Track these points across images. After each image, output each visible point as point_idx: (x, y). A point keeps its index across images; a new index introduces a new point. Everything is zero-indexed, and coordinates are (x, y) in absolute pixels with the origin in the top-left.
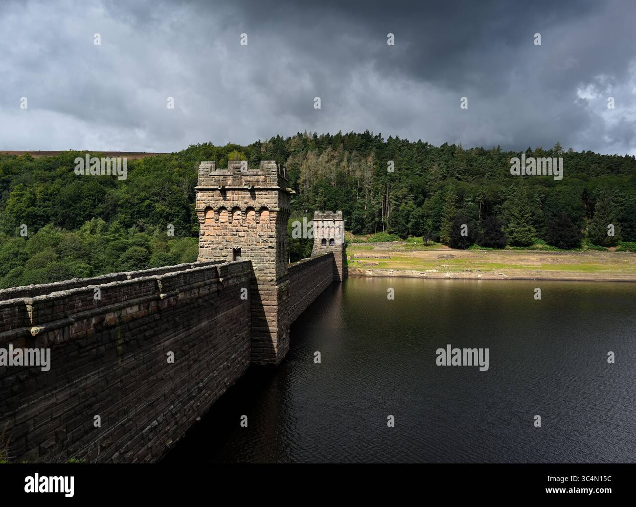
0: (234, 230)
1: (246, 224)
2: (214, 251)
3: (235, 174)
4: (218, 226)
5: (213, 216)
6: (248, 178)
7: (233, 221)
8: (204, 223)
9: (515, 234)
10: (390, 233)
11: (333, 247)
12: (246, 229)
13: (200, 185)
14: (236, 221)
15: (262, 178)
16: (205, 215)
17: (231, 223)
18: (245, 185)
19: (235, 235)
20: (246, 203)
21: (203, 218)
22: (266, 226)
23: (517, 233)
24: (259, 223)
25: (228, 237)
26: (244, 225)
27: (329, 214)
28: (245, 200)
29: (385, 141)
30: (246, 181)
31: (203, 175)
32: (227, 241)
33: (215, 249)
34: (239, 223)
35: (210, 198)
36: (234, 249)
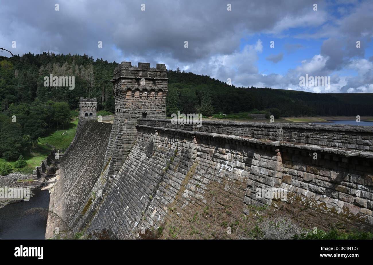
0: (143, 102)
1: (150, 99)
2: (132, 115)
3: (143, 70)
4: (134, 100)
5: (131, 94)
6: (151, 73)
7: (142, 97)
8: (125, 98)
9: (170, 111)
10: (107, 111)
11: (92, 118)
12: (150, 101)
13: (123, 75)
14: (144, 97)
15: (159, 73)
16: (126, 93)
17: (141, 98)
18: (149, 77)
19: (143, 105)
20: (150, 87)
21: (125, 95)
22: (161, 100)
23: (171, 110)
24: (157, 98)
25: (140, 106)
26: (149, 99)
27: (89, 99)
28: (150, 85)
29: (95, 61)
30: (150, 75)
31: (124, 69)
32: (139, 109)
33: (132, 113)
34: (146, 98)
35: (130, 84)
36: (143, 113)
